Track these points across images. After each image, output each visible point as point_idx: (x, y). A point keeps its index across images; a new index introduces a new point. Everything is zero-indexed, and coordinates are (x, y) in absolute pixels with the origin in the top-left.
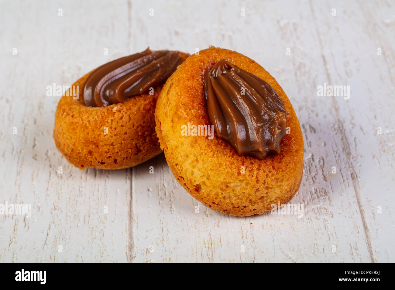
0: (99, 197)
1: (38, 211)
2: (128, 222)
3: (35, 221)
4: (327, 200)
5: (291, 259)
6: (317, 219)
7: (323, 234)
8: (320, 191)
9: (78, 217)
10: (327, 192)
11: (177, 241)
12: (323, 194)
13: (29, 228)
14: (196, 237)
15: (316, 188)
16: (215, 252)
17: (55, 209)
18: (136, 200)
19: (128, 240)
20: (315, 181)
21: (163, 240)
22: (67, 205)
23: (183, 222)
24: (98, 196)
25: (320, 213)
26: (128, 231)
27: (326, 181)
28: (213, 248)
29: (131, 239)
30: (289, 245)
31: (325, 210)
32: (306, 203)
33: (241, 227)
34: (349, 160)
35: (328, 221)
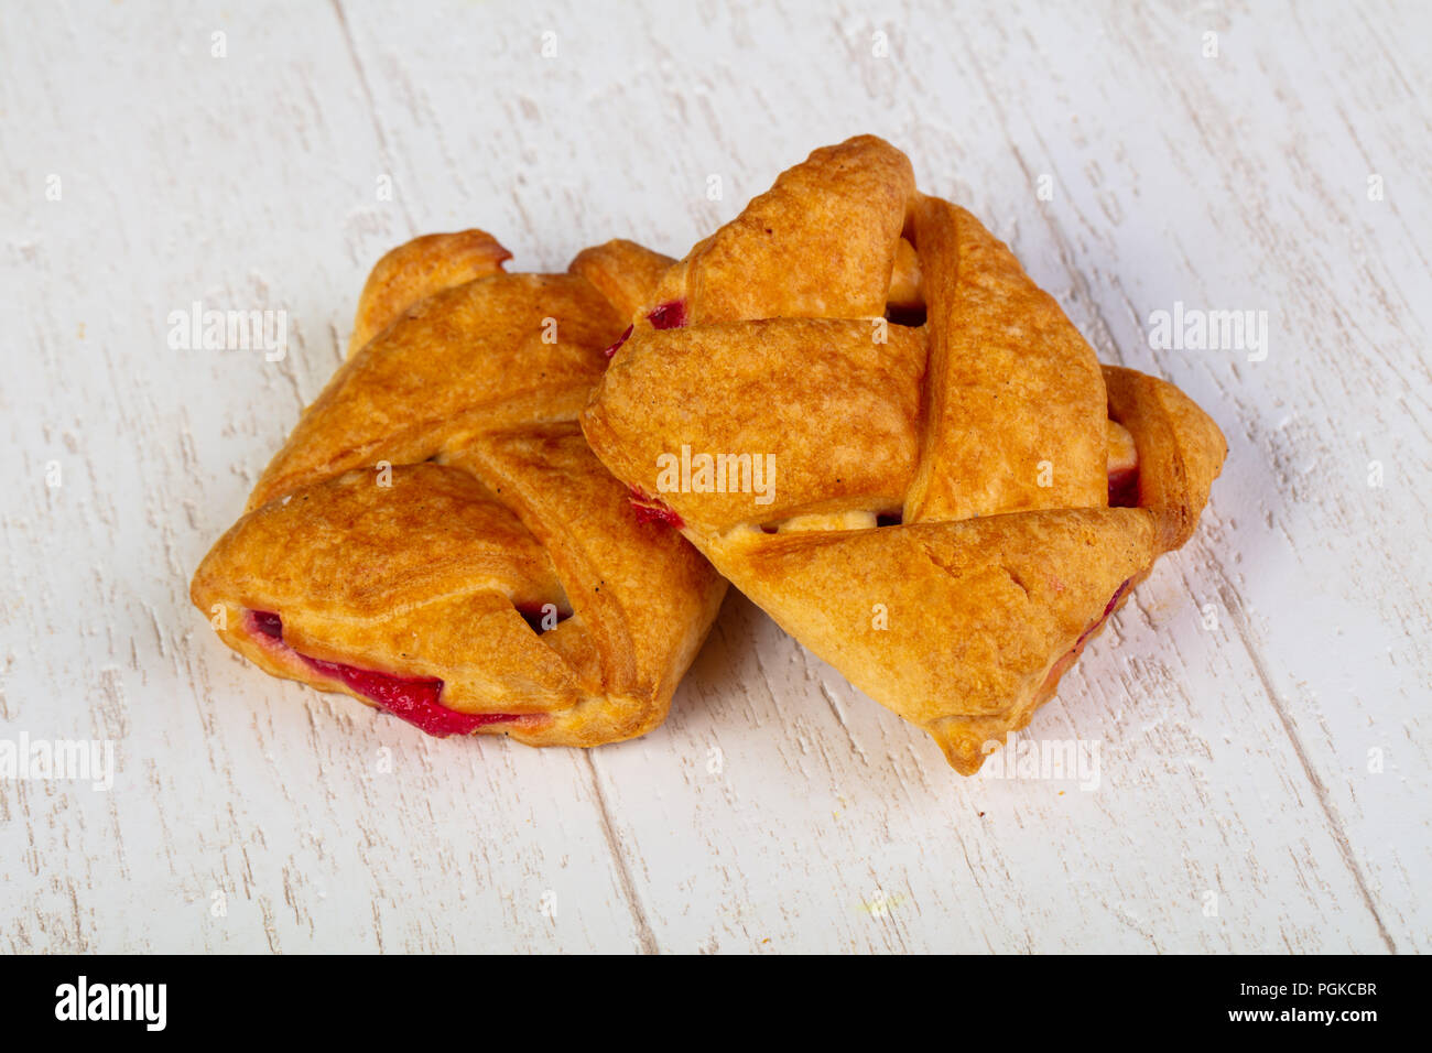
0: (492, 780)
1: (321, 858)
2: (610, 860)
3: (323, 895)
4: (1177, 697)
5: (1136, 925)
6: (1168, 772)
7: (1202, 824)
8: (1149, 666)
9: (452, 864)
10: (1168, 667)
11: (782, 909)
12: (1162, 679)
13: (312, 927)
14: (834, 888)
15: (1132, 657)
16: (907, 933)
17: (370, 844)
18: (611, 779)
19: (634, 928)
20: (1122, 632)
21: (739, 913)
22: (402, 824)
23: (778, 839)
24: (488, 779)
25: (1171, 748)
26: (621, 894)
27: (1154, 627)
28: (897, 920)
29: (641, 922)
30: (1115, 879)
31: (1182, 736)
32: (1119, 717)
33: (955, 829)
34: (1202, 541)
35: (1202, 774)
